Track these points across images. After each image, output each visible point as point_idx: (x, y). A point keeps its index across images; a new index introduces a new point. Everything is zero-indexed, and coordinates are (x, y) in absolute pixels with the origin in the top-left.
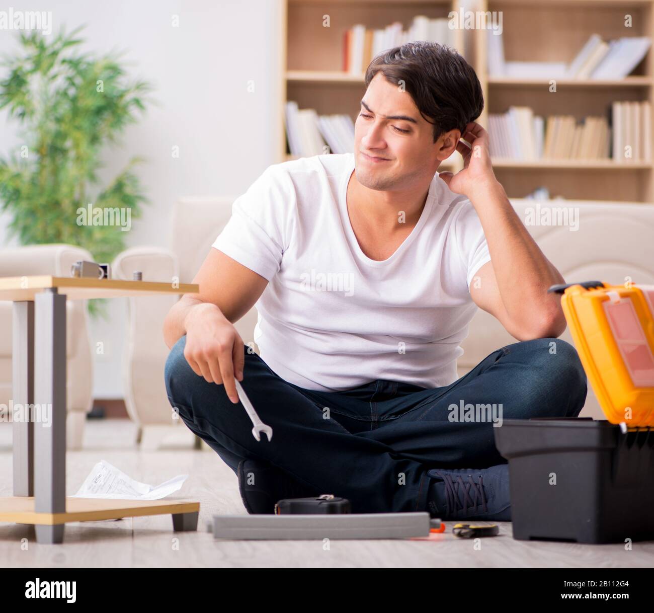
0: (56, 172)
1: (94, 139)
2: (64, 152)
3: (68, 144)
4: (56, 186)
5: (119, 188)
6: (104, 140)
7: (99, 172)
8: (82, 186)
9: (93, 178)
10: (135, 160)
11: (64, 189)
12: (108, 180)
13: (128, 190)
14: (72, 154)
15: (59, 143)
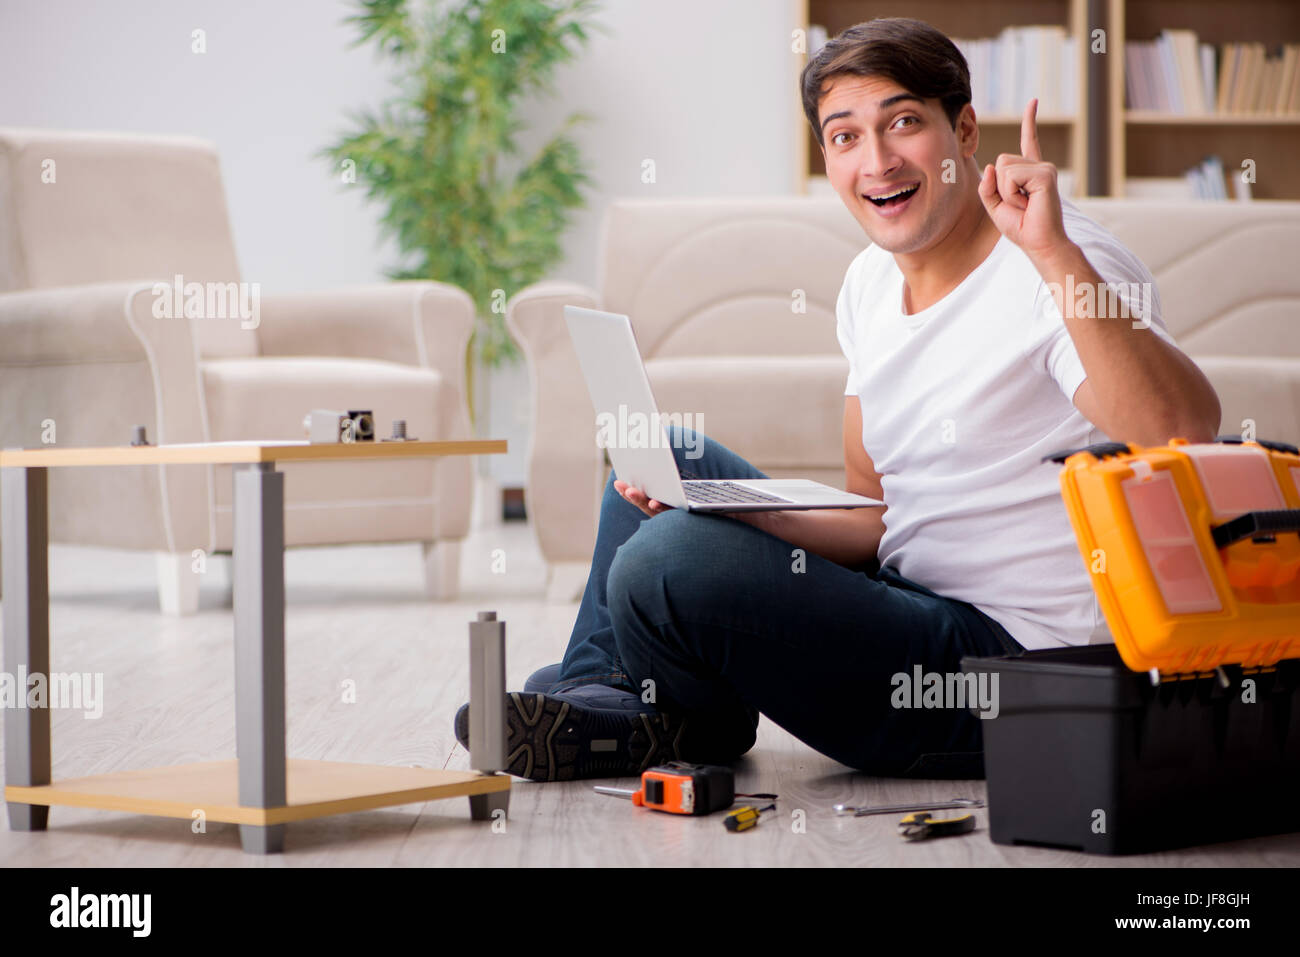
0: (449, 140)
1: (507, 87)
2: (462, 107)
3: (469, 95)
4: (450, 158)
5: (548, 163)
6: (526, 86)
7: (517, 137)
8: (491, 162)
9: (507, 144)
10: (576, 118)
11: (463, 167)
12: (532, 147)
13: (563, 165)
14: (474, 112)
15: (453, 95)
